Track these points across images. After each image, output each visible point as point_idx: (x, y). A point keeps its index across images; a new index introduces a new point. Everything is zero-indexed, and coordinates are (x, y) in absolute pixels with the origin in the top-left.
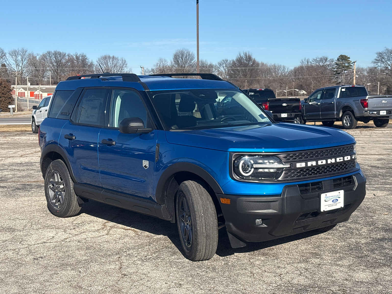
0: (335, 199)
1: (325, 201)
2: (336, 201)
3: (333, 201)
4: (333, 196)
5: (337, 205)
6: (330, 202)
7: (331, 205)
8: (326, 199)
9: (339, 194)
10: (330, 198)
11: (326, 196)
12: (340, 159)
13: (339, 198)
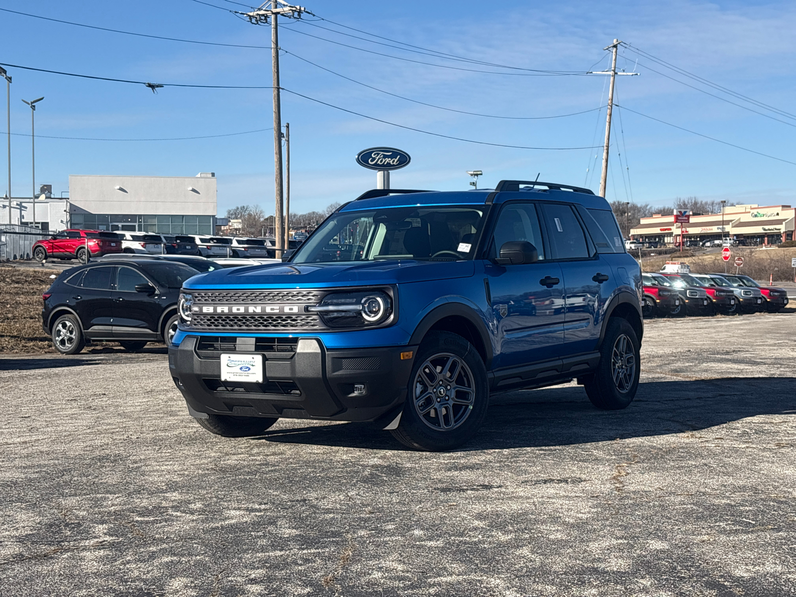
0: (244, 365)
1: (227, 365)
2: (247, 369)
3: (241, 369)
4: (241, 361)
5: (248, 376)
7: (238, 374)
8: (230, 363)
9: (253, 360)
10: (238, 363)
11: (230, 359)
12: (272, 309)
13: (253, 365)
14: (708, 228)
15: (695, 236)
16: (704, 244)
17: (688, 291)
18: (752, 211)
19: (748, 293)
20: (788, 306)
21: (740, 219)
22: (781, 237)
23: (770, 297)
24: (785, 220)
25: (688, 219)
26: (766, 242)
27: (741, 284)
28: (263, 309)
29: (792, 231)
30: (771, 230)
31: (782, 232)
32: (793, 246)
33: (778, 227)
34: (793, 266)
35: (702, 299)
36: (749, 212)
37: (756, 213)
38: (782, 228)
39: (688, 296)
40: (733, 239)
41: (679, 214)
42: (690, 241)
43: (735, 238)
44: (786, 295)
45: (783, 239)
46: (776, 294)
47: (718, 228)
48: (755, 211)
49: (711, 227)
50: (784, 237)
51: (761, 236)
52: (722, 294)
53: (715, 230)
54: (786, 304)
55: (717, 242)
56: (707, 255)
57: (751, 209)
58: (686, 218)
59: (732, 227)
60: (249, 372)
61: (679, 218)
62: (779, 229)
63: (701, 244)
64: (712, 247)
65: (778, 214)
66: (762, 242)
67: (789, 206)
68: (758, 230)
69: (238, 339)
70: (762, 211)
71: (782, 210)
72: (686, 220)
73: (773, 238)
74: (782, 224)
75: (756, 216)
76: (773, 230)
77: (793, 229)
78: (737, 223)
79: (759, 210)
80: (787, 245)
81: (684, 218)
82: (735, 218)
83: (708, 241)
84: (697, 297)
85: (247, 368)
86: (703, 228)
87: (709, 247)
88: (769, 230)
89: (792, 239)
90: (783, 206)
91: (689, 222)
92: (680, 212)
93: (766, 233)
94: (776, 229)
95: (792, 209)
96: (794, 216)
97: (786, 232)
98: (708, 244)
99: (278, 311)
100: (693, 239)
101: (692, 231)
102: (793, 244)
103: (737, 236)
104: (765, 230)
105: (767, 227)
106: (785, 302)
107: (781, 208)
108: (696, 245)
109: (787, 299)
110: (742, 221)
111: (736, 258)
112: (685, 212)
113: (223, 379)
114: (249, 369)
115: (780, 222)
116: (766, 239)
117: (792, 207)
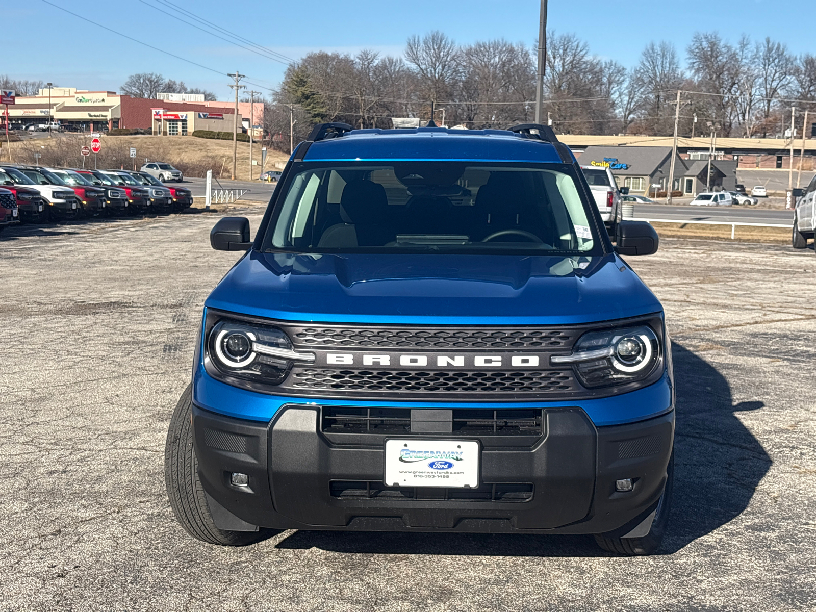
0: (439, 459)
1: (401, 459)
2: (446, 466)
3: (432, 465)
4: (432, 452)
5: (448, 477)
6: (423, 466)
7: (423, 475)
8: (405, 456)
9: (459, 450)
10: (424, 455)
11: (405, 448)
12: (486, 361)
13: (457, 459)
14: (30, 110)
15: (17, 118)
16: (27, 128)
17: (109, 191)
18: (77, 95)
19: (159, 193)
20: (192, 206)
21: (64, 103)
22: (107, 123)
23: (176, 196)
24: (111, 107)
25: (14, 100)
26: (92, 128)
27: (146, 182)
28: (469, 361)
29: (119, 119)
30: (97, 116)
31: (108, 119)
32: (121, 135)
33: (104, 113)
34: (131, 156)
35: (123, 200)
36: (74, 97)
37: (80, 98)
38: (109, 115)
39: (109, 196)
40: (58, 124)
41: (3, 94)
42: (12, 124)
43: (59, 122)
44: (190, 195)
45: (109, 126)
46: (182, 194)
47: (41, 112)
48: (80, 96)
49: (33, 110)
50: (110, 124)
51: (86, 122)
52: (139, 194)
53: (38, 113)
54: (190, 205)
55: (41, 126)
56: (34, 140)
57: (76, 93)
58: (12, 100)
59: (57, 111)
60: (449, 470)
61: (4, 99)
62: (105, 116)
63: (24, 127)
64: (36, 131)
65: (103, 100)
66: (88, 129)
67: (115, 93)
68: (84, 115)
69: (412, 410)
70: (87, 96)
71: (108, 96)
72: (10, 101)
73: (99, 125)
74: (108, 111)
75: (81, 101)
76: (99, 116)
77: (119, 116)
78: (61, 107)
79: (84, 95)
80: (115, 133)
81: (9, 99)
82: (59, 101)
83: (31, 125)
84: (119, 198)
85: (446, 463)
86: (26, 110)
87: (32, 131)
88: (95, 116)
89: (118, 127)
90: (109, 92)
91: (14, 104)
92: (5, 92)
93: (91, 119)
94: (102, 116)
95: (118, 96)
96: (120, 103)
97: (112, 119)
98: (32, 128)
99: (499, 364)
100: (14, 122)
101: (13, 113)
102: (122, 133)
103: (62, 121)
104: (90, 116)
105: (93, 113)
106: (191, 202)
107: (106, 94)
108: (18, 129)
109: (192, 199)
110: (66, 105)
111: (83, 147)
112: (10, 93)
113: (389, 482)
114: (450, 465)
115: (105, 108)
116: (92, 125)
117: (117, 94)
